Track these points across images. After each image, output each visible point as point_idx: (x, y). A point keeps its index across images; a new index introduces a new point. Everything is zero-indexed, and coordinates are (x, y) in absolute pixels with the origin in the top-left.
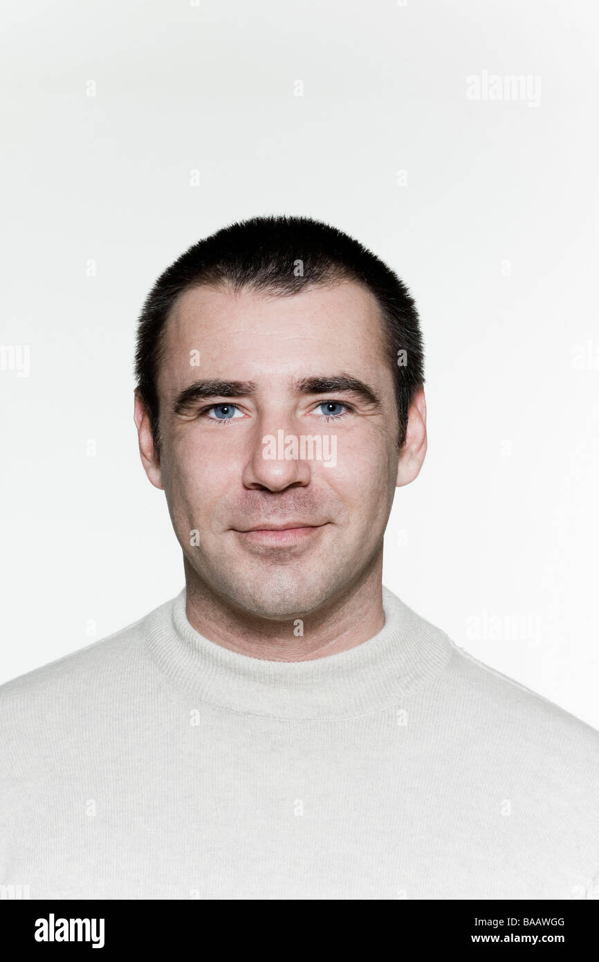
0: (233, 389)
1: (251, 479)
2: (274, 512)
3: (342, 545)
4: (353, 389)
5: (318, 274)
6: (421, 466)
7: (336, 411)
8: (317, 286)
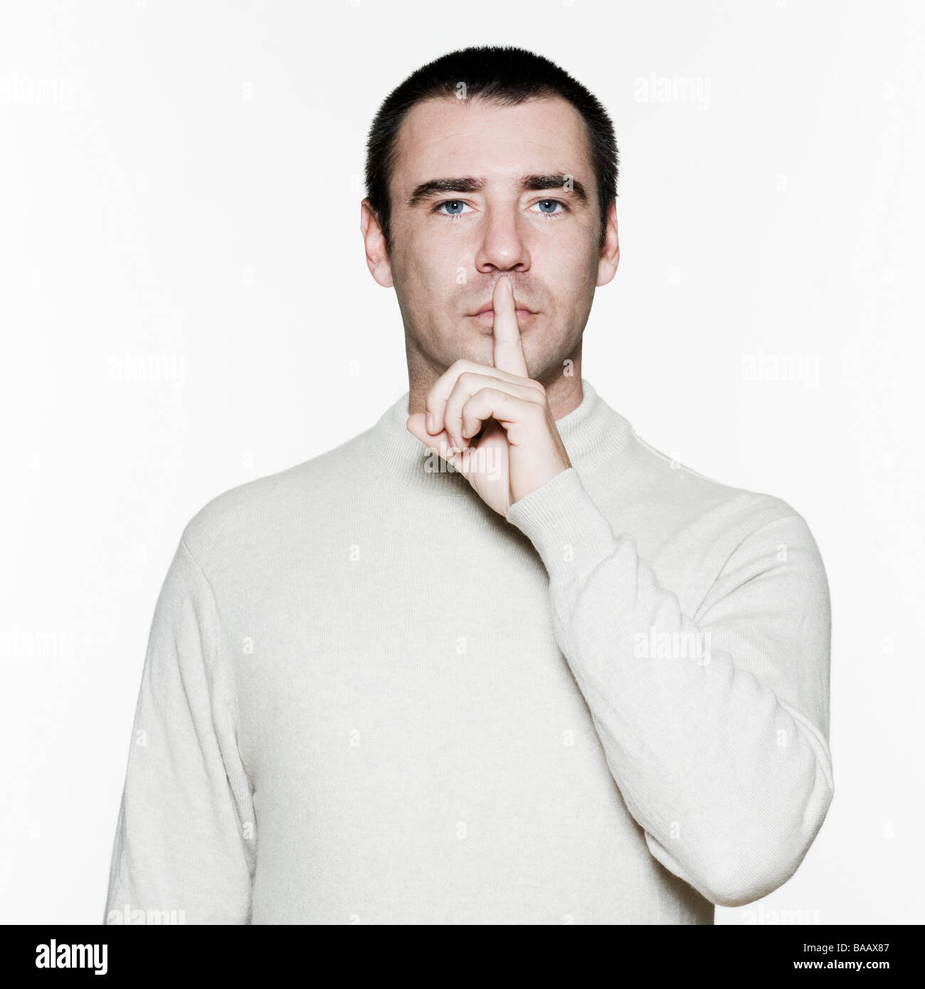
0: (465, 185)
3: (555, 332)
6: (616, 270)
7: (552, 208)
8: (535, 98)
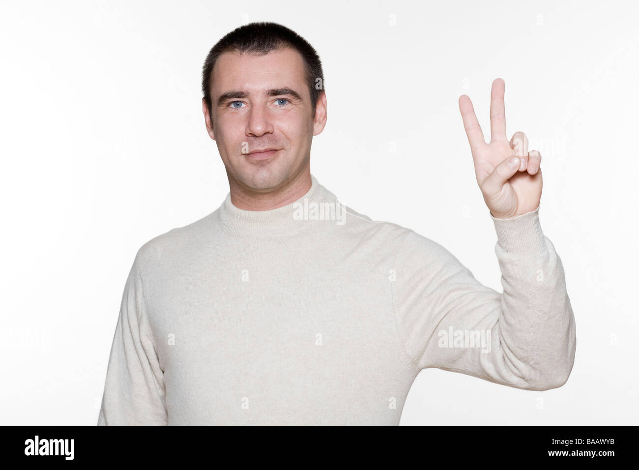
1: (249, 132)
2: (259, 145)
3: (288, 159)
4: (290, 93)
5: (275, 46)
7: (284, 103)
